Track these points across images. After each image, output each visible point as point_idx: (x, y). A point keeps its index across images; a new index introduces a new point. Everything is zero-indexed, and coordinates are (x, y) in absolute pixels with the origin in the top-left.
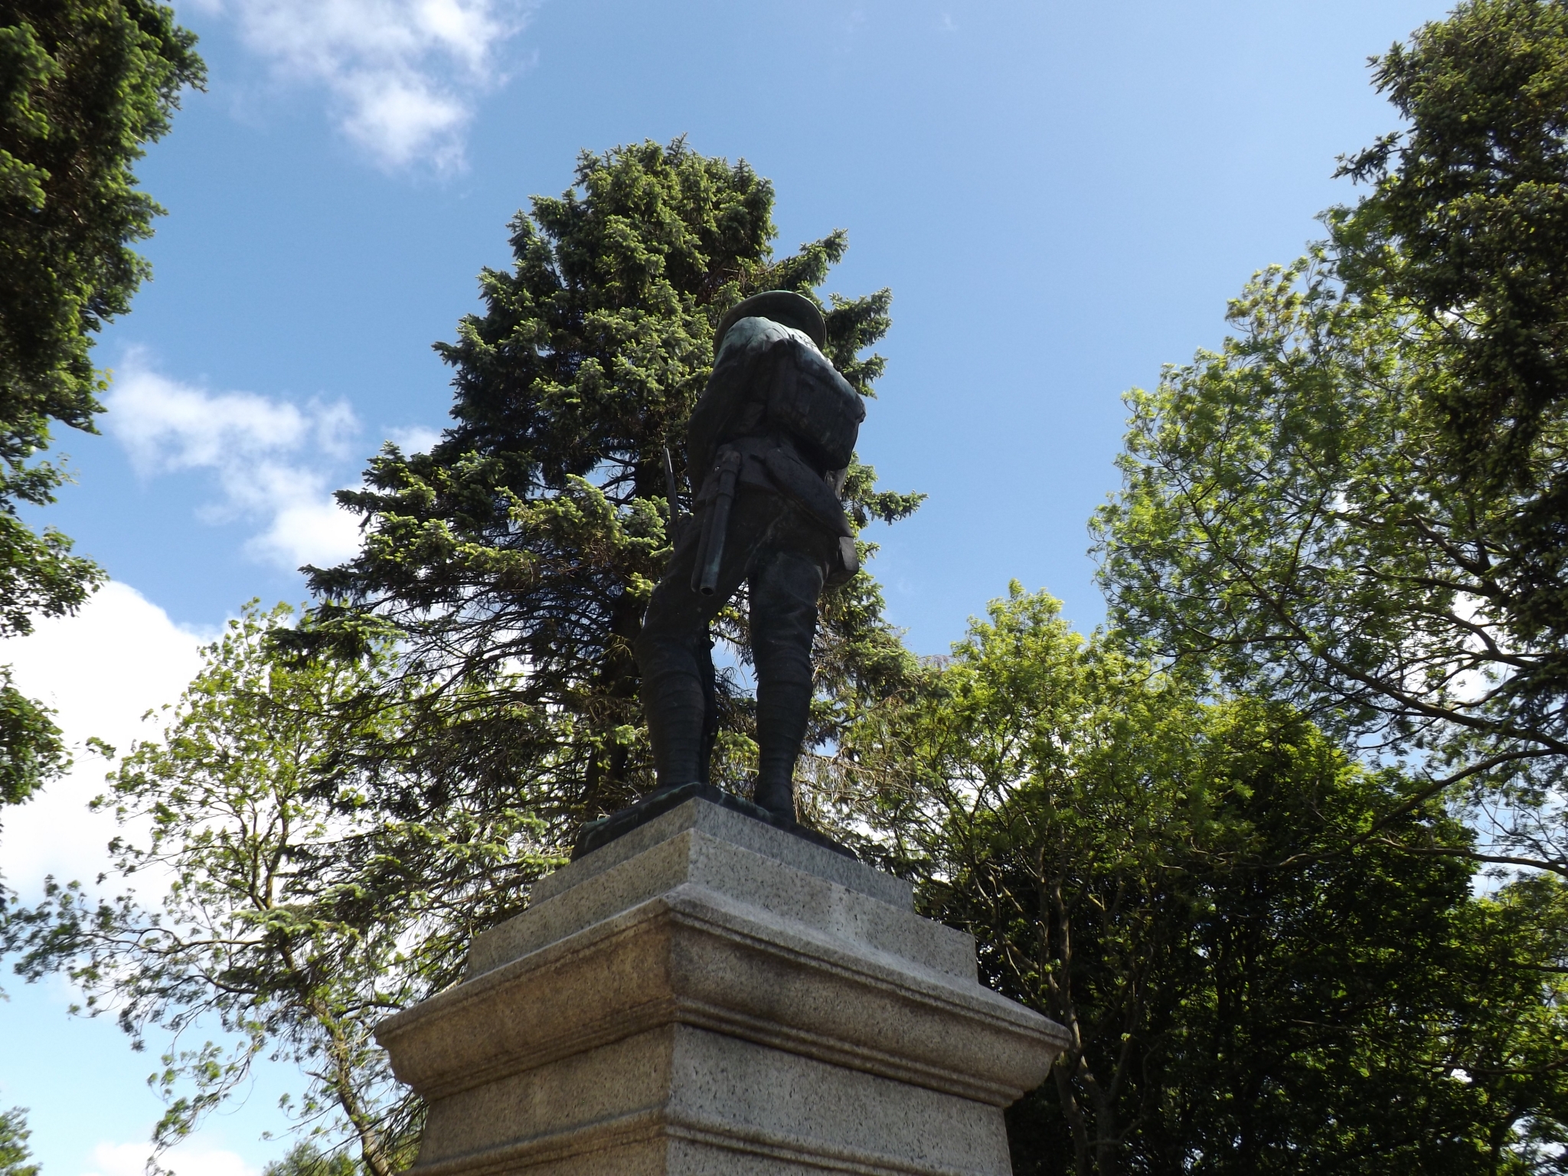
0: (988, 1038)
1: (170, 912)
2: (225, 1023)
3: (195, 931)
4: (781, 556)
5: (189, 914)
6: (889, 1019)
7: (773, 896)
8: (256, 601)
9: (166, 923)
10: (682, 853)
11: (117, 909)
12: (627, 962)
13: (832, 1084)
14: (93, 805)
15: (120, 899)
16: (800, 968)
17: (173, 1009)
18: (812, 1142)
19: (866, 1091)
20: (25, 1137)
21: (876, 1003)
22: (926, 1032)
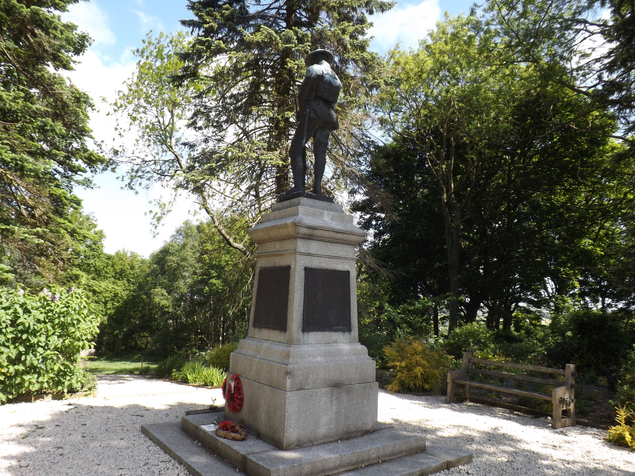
0: (351, 236)
1: (137, 149)
2: (162, 186)
3: (146, 156)
4: (320, 130)
5: (143, 150)
6: (333, 235)
7: (314, 215)
8: (151, 31)
9: (136, 154)
10: (298, 210)
11: (120, 149)
12: (290, 229)
13: (323, 244)
14: (108, 115)
15: (120, 146)
16: (316, 229)
17: (144, 182)
18: (319, 253)
19: (329, 245)
20: (96, 221)
21: (330, 232)
22: (340, 236)
